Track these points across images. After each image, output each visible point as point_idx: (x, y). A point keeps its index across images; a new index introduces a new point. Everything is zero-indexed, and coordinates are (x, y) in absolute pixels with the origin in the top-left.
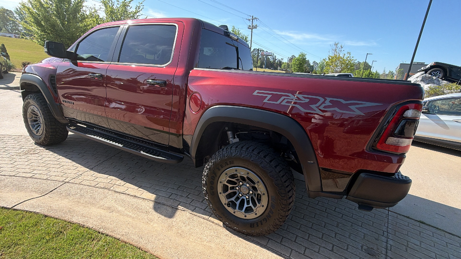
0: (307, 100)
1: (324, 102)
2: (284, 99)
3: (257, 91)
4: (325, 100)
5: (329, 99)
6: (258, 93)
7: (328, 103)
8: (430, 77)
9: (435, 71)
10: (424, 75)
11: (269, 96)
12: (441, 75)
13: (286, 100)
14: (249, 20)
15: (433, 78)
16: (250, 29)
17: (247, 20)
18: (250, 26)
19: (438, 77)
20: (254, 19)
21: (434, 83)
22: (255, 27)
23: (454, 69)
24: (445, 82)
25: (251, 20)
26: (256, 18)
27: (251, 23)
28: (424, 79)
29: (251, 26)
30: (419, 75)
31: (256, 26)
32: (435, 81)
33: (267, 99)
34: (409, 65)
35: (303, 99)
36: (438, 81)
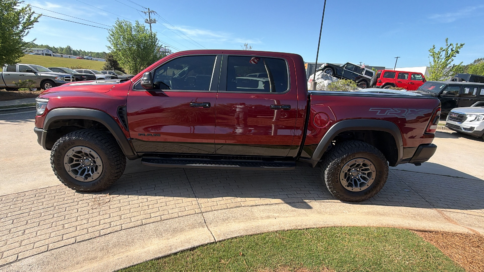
0: (400, 111)
1: (408, 112)
2: (388, 112)
3: (371, 108)
4: (408, 110)
5: (409, 109)
6: (372, 109)
7: (409, 112)
8: (326, 75)
9: (328, 70)
10: (323, 73)
11: (379, 111)
12: (332, 73)
13: (389, 113)
14: (145, 13)
15: (328, 76)
16: (148, 23)
17: (142, 12)
18: (147, 20)
19: (330, 74)
20: (151, 12)
21: (329, 79)
22: (155, 22)
23: (338, 68)
24: (335, 78)
25: (148, 13)
26: (153, 12)
27: (148, 16)
28: (323, 76)
29: (149, 20)
30: (319, 74)
31: (155, 20)
32: (329, 78)
33: (378, 112)
34: (315, 65)
35: (398, 111)
36: (331, 77)
